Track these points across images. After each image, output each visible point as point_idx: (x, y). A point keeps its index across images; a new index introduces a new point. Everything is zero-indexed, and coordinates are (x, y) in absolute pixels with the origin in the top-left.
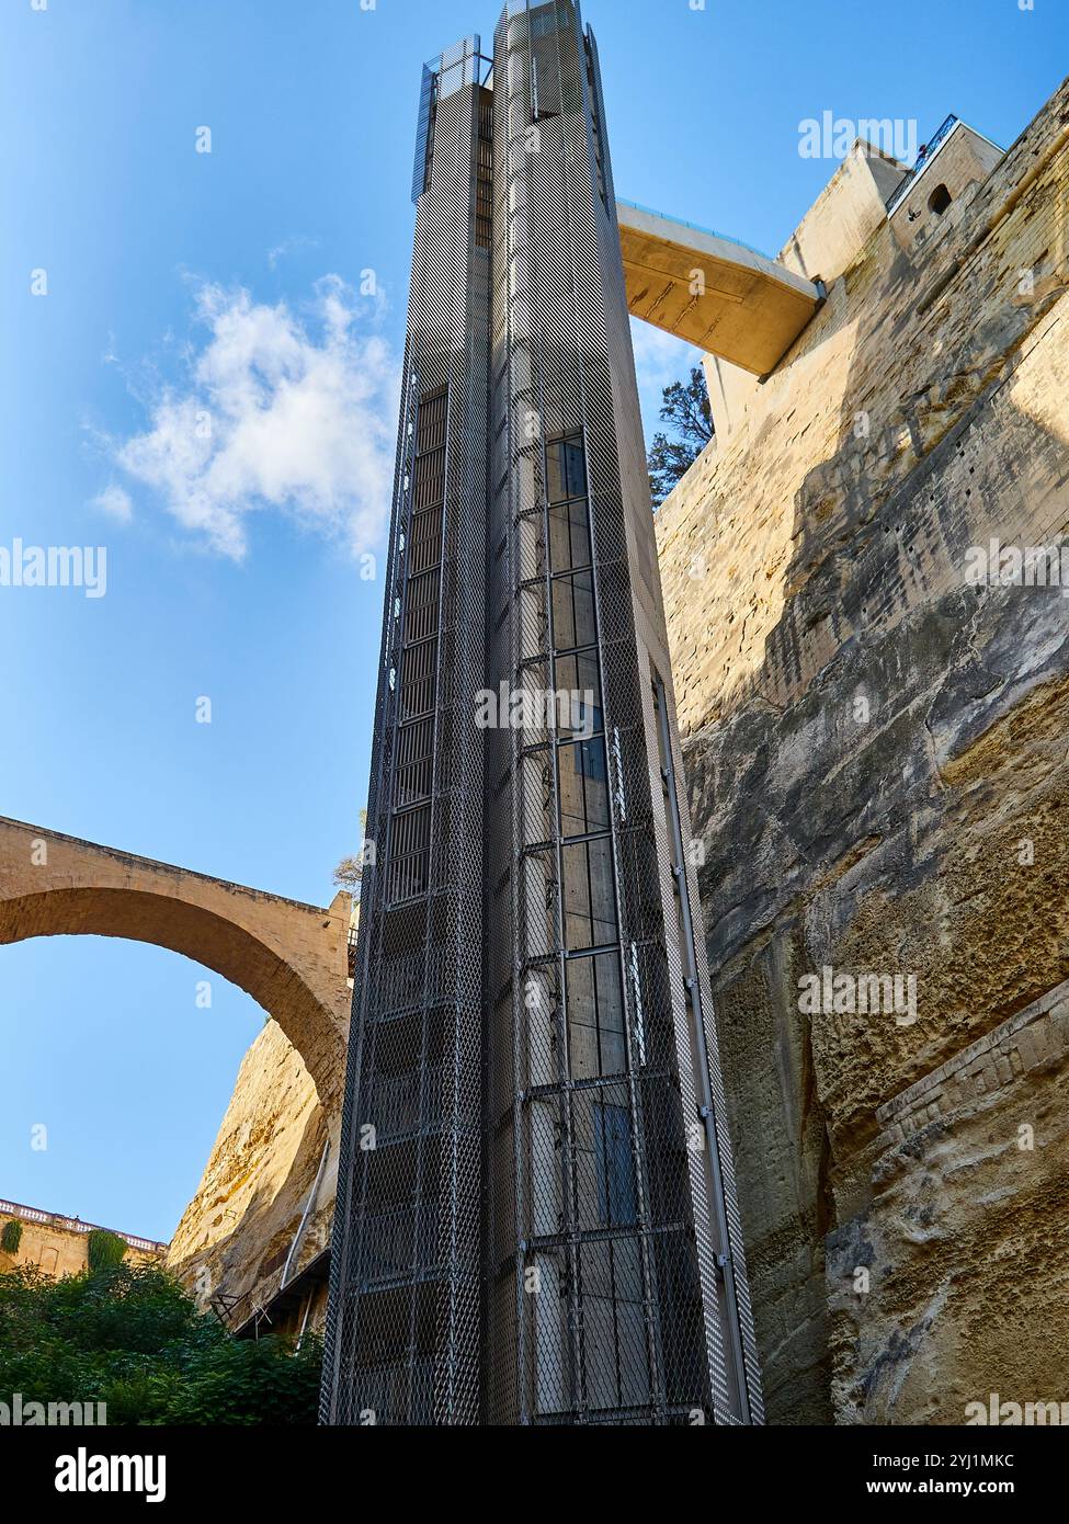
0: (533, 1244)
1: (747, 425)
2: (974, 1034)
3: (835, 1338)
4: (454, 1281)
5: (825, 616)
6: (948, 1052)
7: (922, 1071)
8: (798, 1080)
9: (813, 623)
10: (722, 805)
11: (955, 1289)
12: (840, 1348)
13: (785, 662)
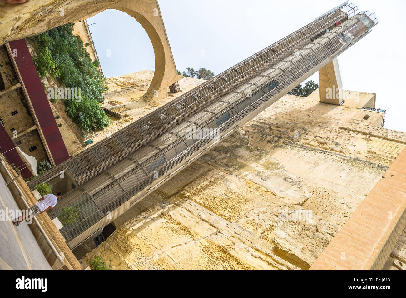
0: (136, 162)
1: (309, 103)
2: (205, 206)
3: (150, 209)
4: (125, 152)
5: (270, 143)
6: (200, 204)
7: (196, 202)
8: (187, 183)
9: (269, 142)
10: (229, 143)
11: (165, 222)
12: (149, 211)
13: (260, 140)
